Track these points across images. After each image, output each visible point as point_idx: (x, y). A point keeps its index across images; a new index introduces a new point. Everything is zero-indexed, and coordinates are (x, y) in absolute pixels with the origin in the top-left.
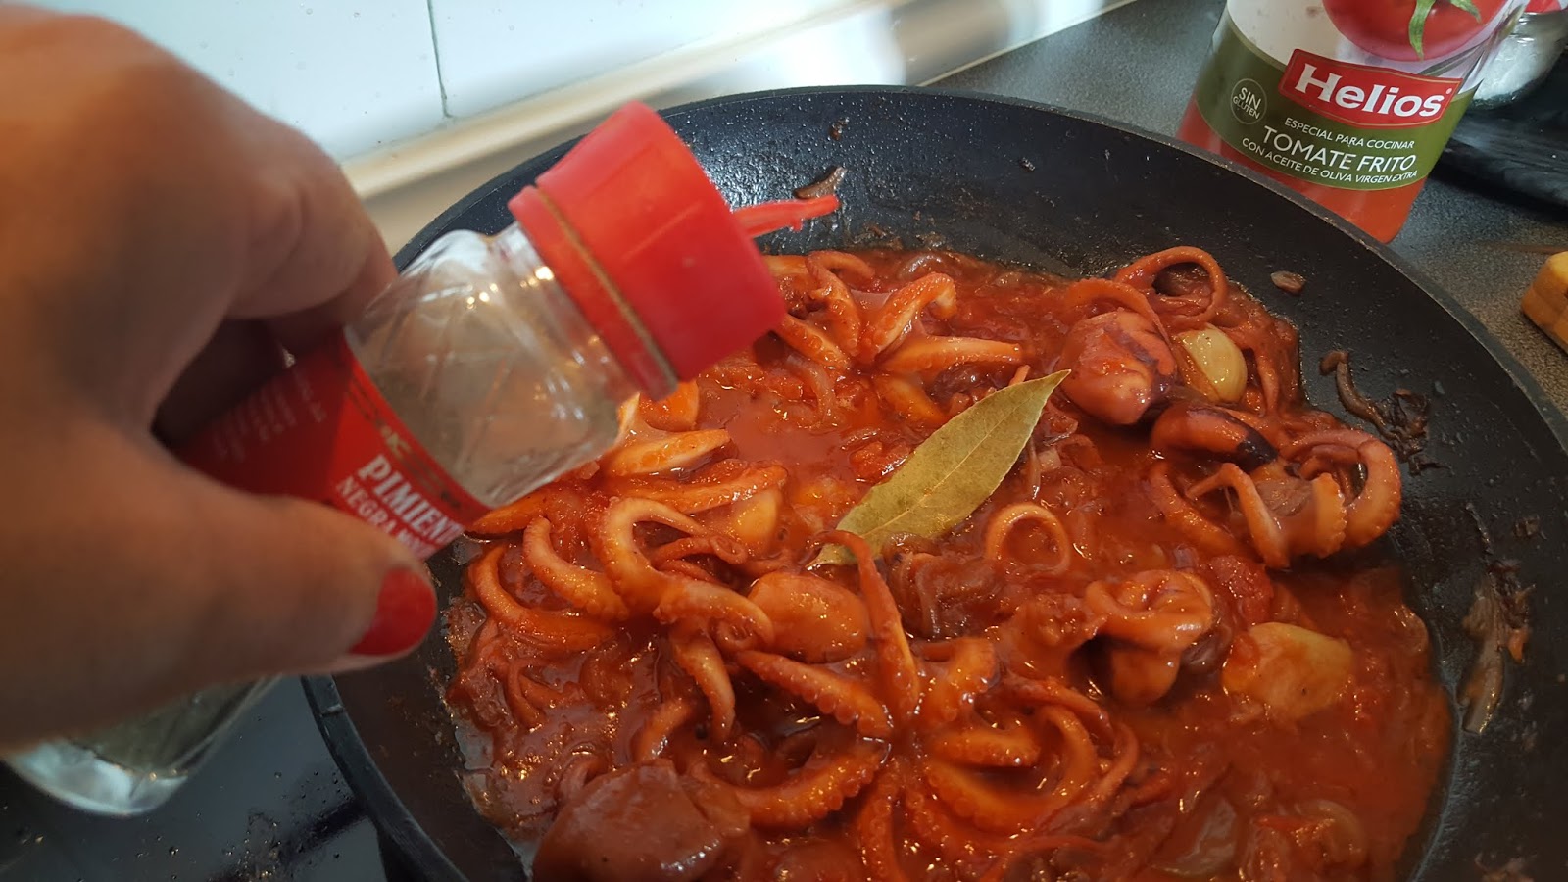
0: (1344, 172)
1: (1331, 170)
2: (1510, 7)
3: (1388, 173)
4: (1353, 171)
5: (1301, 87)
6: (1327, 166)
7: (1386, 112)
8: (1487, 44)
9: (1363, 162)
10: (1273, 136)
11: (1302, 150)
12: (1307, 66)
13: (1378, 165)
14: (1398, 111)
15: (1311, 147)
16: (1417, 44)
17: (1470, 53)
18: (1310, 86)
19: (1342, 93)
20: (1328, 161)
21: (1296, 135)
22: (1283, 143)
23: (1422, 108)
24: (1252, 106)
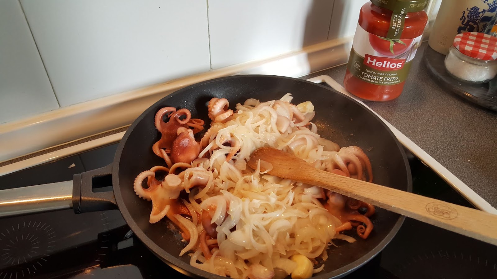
0: (381, 81)
1: (378, 81)
2: (414, 43)
3: (391, 81)
4: (383, 81)
5: (368, 62)
6: (376, 80)
7: (388, 67)
8: (410, 51)
9: (385, 79)
10: (363, 74)
11: (370, 77)
12: (369, 58)
13: (389, 79)
14: (391, 67)
15: (372, 76)
16: (392, 52)
17: (406, 53)
18: (370, 62)
19: (377, 63)
21: (368, 73)
22: (366, 75)
23: (397, 66)
24: (358, 67)
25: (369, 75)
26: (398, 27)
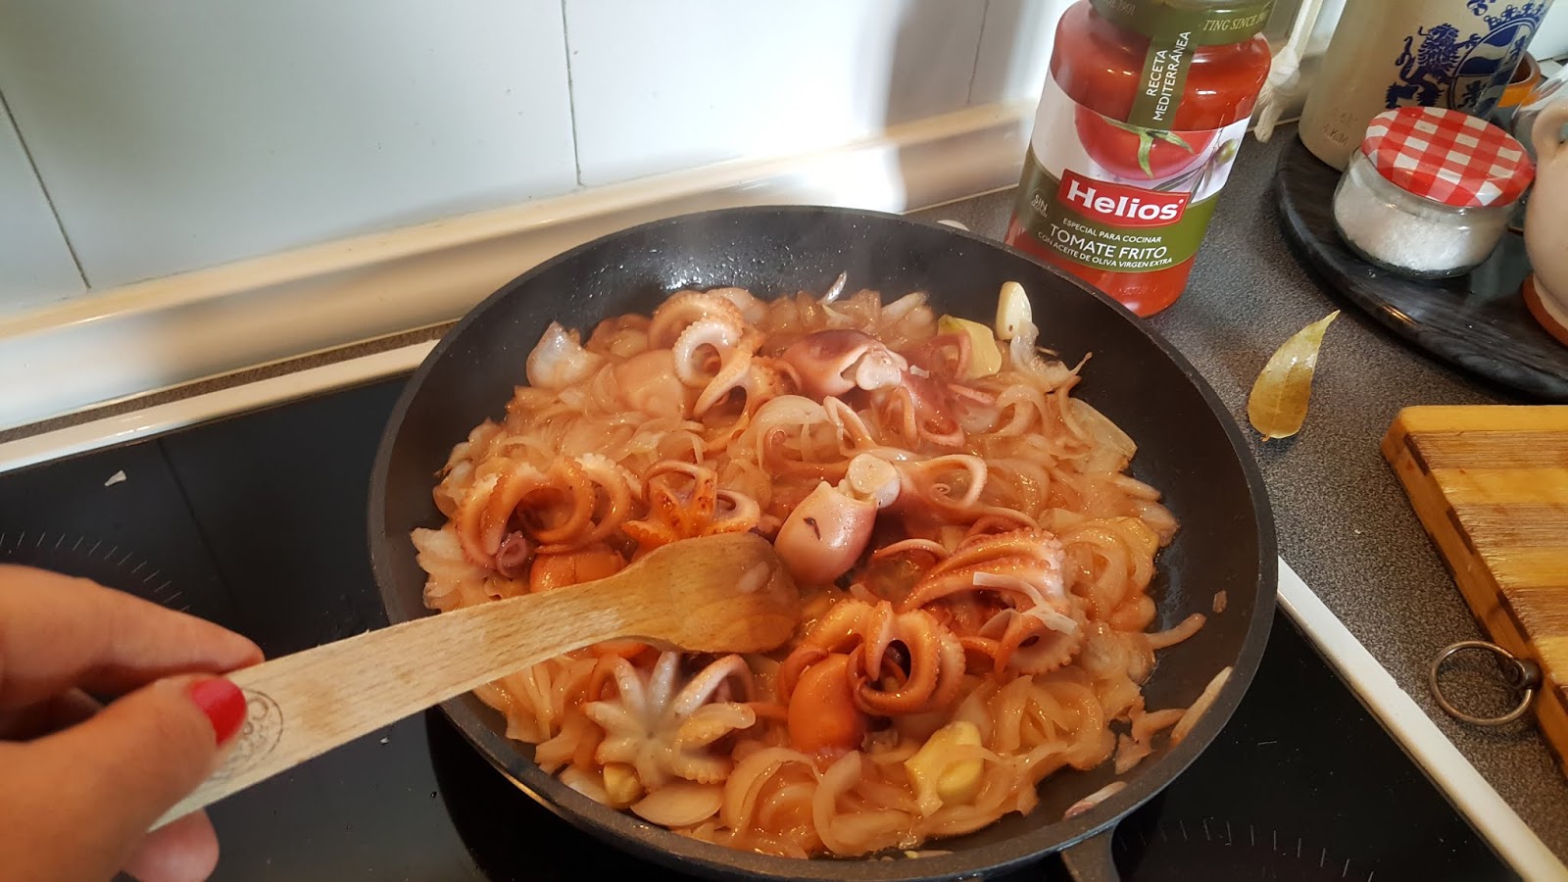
0: (1109, 258)
1: (1099, 257)
2: (1218, 142)
3: (1143, 259)
4: (1116, 258)
6: (1096, 255)
7: (1133, 216)
8: (1205, 167)
9: (1122, 252)
10: (1057, 231)
11: (1077, 242)
12: (1073, 181)
13: (1135, 254)
14: (1142, 215)
15: (1083, 240)
16: (1146, 169)
17: (1191, 174)
18: (1077, 196)
19: (1099, 201)
20: (1097, 250)
21: (1072, 231)
22: (1064, 236)
23: (1161, 214)
24: (1042, 208)
25: (1074, 237)
26: (1166, 92)
